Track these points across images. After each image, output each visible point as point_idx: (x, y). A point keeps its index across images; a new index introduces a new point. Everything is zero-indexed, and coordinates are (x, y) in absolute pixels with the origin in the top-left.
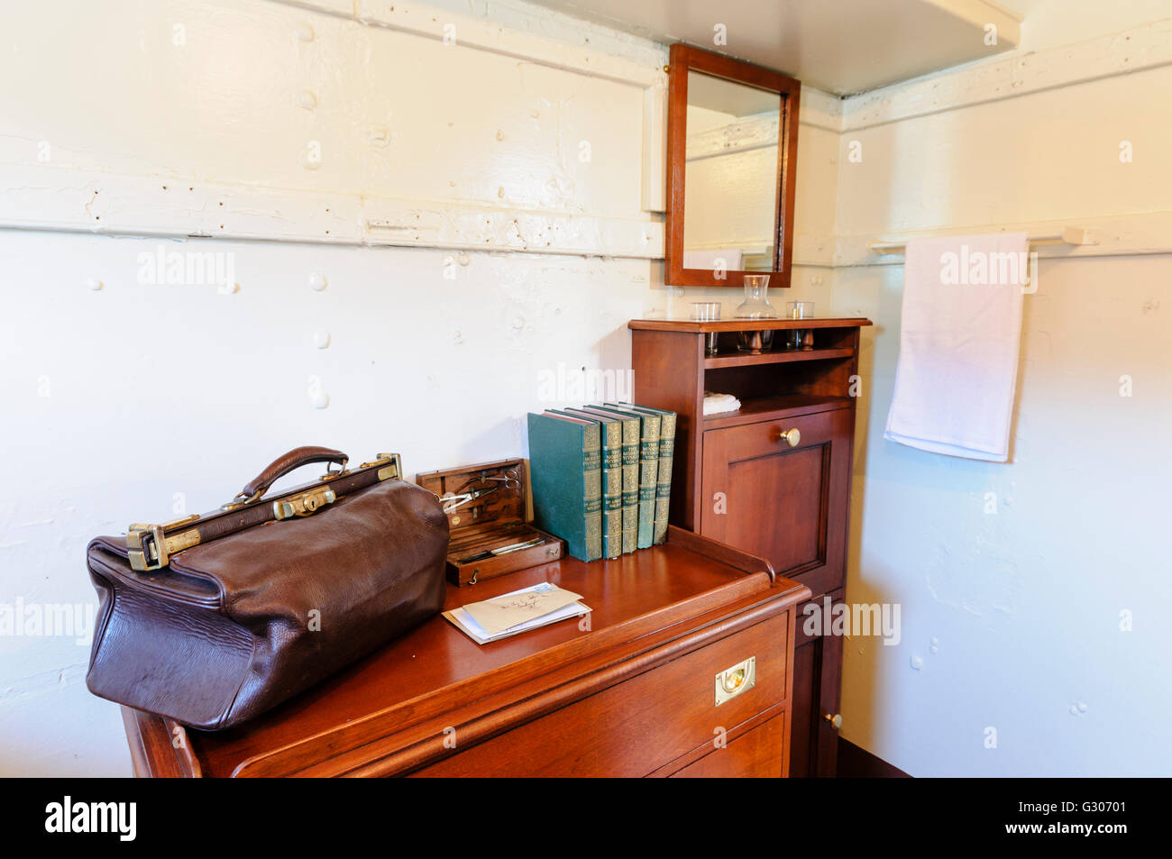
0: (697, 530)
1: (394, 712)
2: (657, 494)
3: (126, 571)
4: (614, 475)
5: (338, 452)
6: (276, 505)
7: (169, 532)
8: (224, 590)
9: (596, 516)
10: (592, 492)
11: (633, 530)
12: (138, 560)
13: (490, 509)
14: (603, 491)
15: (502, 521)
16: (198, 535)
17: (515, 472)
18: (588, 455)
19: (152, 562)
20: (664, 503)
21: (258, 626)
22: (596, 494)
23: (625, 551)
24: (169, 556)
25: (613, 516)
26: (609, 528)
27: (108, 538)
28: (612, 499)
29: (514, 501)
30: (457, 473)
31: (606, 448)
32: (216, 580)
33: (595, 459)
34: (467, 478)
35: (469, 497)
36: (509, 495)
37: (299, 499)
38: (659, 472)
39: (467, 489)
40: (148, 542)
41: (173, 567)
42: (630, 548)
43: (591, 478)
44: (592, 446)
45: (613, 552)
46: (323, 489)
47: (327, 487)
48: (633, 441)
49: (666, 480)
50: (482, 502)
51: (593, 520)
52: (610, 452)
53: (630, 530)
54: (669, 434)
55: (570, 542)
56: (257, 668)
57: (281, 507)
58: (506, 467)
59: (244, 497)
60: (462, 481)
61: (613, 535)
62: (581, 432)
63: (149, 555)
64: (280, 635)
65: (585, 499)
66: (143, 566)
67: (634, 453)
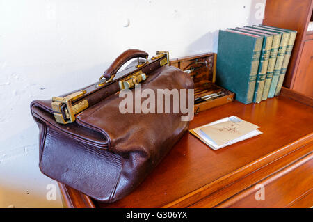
0: (291, 88)
1: (193, 196)
2: (281, 73)
3: (53, 123)
4: (265, 63)
5: (144, 52)
6: (120, 83)
7: (73, 102)
8: (110, 138)
9: (254, 83)
10: (253, 72)
11: (268, 90)
12: (59, 117)
13: (198, 76)
14: (258, 71)
15: (202, 82)
16: (87, 103)
17: (210, 59)
18: (255, 53)
19: (67, 120)
20: (283, 76)
21: (126, 155)
22: (255, 73)
23: (263, 99)
24: (75, 115)
25: (261, 83)
26: (259, 89)
27: (41, 102)
28: (262, 75)
29: (208, 73)
30: (186, 60)
31: (264, 50)
32: (104, 132)
33: (258, 56)
34: (189, 62)
35: (189, 71)
36: (206, 70)
37: (130, 79)
38: (283, 61)
39: (189, 68)
40: (64, 109)
41: (77, 121)
42: (265, 98)
43: (255, 64)
44: (257, 49)
45: (258, 101)
46: (139, 72)
47: (141, 72)
48: (276, 46)
49: (286, 66)
50: (195, 74)
51: (252, 85)
52: (265, 52)
53: (267, 90)
54: (292, 43)
55: (237, 94)
56: (125, 174)
57: (123, 83)
58: (206, 57)
59: (104, 78)
60: (187, 64)
61: (259, 92)
62: (253, 41)
63: (64, 115)
64: (137, 160)
65: (250, 75)
66: (62, 121)
67: (275, 53)
